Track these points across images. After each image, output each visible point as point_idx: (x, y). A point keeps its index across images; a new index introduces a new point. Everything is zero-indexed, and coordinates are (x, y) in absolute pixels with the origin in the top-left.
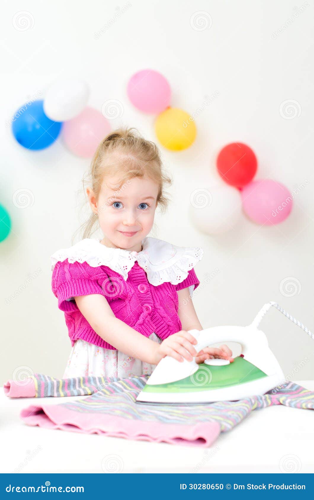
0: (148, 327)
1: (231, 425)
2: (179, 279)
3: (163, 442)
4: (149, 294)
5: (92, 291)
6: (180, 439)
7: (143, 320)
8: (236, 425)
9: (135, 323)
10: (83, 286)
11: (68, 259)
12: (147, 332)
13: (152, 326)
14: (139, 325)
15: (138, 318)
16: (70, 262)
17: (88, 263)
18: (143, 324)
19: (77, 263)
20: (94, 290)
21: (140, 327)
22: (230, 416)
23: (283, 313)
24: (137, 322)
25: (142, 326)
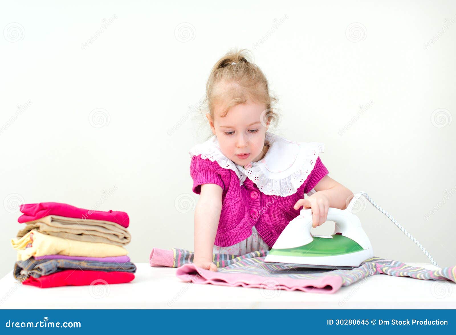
0: (246, 231)
1: (350, 281)
2: (290, 192)
3: (297, 290)
4: (258, 201)
5: (215, 182)
6: (311, 287)
7: (243, 224)
8: (353, 284)
9: (237, 226)
10: (208, 176)
11: (202, 156)
12: (245, 235)
13: (250, 231)
14: (239, 228)
15: (239, 223)
16: (203, 158)
17: (219, 163)
18: (242, 228)
19: (208, 160)
20: (216, 181)
21: (240, 230)
22: (349, 275)
23: (370, 202)
24: (238, 225)
25: (242, 229)
